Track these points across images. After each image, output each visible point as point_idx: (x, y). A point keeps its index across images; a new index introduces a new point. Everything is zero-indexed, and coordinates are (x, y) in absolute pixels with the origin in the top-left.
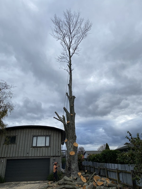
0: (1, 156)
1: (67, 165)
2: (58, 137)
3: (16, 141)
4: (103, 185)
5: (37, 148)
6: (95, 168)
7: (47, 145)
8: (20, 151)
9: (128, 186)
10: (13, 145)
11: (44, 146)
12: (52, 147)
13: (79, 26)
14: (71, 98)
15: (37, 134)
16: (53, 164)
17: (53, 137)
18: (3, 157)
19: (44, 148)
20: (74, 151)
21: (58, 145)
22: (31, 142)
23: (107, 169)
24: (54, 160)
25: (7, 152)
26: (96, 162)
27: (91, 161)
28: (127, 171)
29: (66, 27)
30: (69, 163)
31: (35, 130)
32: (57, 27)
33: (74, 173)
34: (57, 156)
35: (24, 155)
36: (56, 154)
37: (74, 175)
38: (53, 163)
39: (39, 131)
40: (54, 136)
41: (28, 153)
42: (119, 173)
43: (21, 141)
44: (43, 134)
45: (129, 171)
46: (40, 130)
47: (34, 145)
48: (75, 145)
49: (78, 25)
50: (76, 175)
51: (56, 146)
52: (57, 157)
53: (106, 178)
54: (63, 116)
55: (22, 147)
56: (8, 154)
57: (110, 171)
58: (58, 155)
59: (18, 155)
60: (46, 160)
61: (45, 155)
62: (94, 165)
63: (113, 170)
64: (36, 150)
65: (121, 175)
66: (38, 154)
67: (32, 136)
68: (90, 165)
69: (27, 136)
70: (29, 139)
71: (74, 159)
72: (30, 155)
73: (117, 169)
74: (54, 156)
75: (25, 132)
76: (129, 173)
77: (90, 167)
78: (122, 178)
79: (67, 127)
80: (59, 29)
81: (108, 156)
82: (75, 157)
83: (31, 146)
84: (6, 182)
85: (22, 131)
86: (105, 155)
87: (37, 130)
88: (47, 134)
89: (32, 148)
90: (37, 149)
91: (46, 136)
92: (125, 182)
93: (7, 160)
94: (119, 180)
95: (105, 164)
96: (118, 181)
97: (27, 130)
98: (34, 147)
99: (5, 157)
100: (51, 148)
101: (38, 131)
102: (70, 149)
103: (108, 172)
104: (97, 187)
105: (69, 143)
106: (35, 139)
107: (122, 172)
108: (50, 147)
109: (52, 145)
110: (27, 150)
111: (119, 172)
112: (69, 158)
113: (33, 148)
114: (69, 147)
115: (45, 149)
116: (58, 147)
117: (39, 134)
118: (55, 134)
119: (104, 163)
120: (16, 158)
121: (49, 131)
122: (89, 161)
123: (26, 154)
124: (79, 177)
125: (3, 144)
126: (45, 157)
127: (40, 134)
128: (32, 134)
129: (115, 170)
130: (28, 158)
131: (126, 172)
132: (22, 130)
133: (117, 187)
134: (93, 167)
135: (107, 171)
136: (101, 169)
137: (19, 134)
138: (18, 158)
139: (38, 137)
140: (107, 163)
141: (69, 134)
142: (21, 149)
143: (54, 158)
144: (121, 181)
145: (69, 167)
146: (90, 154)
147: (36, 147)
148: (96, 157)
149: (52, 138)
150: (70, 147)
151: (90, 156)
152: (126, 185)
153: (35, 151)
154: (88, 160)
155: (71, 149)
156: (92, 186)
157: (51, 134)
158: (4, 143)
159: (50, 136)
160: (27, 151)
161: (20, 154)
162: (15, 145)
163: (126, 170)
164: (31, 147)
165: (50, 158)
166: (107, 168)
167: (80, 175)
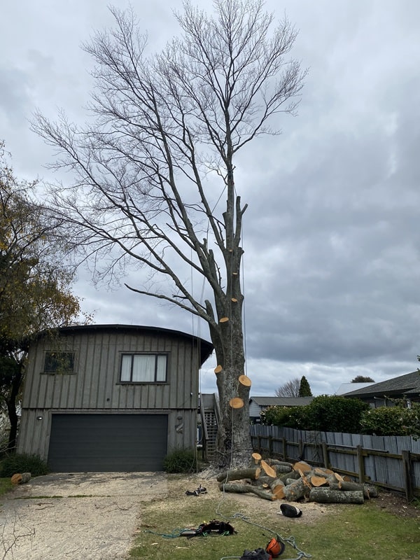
0: (37, 405)
1: (220, 435)
2: (190, 359)
3: (75, 367)
4: (326, 485)
5: (133, 387)
6: (286, 444)
7: (161, 377)
8: (87, 392)
9: (389, 490)
10: (67, 377)
11: (153, 380)
12: (173, 386)
13: (258, 38)
14: (234, 253)
15: (133, 349)
16: (177, 429)
17: (176, 359)
18: (42, 407)
19: (152, 388)
20: (240, 397)
21: (189, 380)
22: (116, 370)
23: (328, 446)
24: (180, 419)
25: (53, 393)
26: (291, 427)
27: (275, 425)
28: (390, 453)
29: (217, 39)
30: (227, 430)
31: (126, 339)
32: (191, 38)
33: (241, 454)
34: (188, 410)
35: (99, 405)
36: (184, 404)
37: (241, 460)
38: (176, 427)
39: (137, 341)
40: (178, 354)
41: (108, 400)
42: (364, 457)
43: (89, 367)
44: (149, 350)
45: (395, 453)
46: (141, 339)
47: (125, 377)
48: (243, 383)
49: (256, 36)
50: (246, 460)
51: (184, 381)
52: (186, 412)
53: (325, 469)
54: (207, 302)
55: (91, 384)
56: (54, 401)
57: (336, 452)
58: (191, 406)
59: (82, 404)
60: (159, 419)
61: (155, 406)
62: (284, 436)
63: (345, 450)
64: (131, 392)
65: (369, 463)
66: (136, 403)
67: (118, 354)
68: (270, 436)
69: (105, 351)
70: (111, 361)
71: (241, 419)
72: (115, 405)
73: (360, 448)
74: (178, 410)
75: (98, 342)
76: (394, 458)
77: (272, 441)
78: (372, 469)
79: (220, 333)
80: (196, 46)
81: (332, 413)
82: (244, 413)
83: (116, 382)
84: (53, 471)
85: (92, 340)
86: (321, 411)
87: (132, 338)
88: (161, 349)
89: (118, 386)
90: (134, 389)
91: (157, 355)
92: (382, 481)
93: (54, 416)
94: (365, 474)
95: (323, 433)
96: (360, 477)
97: (106, 338)
98: (125, 384)
99: (48, 409)
100: (170, 388)
101: (134, 340)
102: (231, 392)
103: (331, 454)
104: (313, 490)
105: (228, 376)
106: (127, 362)
107: (374, 455)
108: (169, 384)
109: (173, 380)
110: (105, 391)
111: (366, 455)
112: (227, 415)
113: (123, 385)
114: (227, 385)
115: (156, 390)
116: (191, 384)
117: (137, 349)
118: (182, 351)
119: (317, 432)
120: (78, 412)
121: (165, 342)
122: (269, 425)
123: (104, 401)
124: (257, 463)
125: (41, 374)
126: (155, 410)
127: (140, 349)
128: (119, 348)
129: (353, 449)
130: (108, 412)
131: (385, 456)
132: (91, 336)
133: (364, 492)
134: (281, 441)
135: (328, 452)
136: (305, 446)
137: (84, 347)
138: (82, 410)
139: (136, 358)
140: (328, 431)
141: (226, 352)
142: (89, 387)
143: (180, 414)
144: (370, 478)
145: (227, 440)
146: (270, 406)
147: (131, 383)
148: (292, 415)
149: (174, 360)
150: (230, 385)
151: (269, 412)
152: (384, 488)
153: (127, 395)
154: (264, 422)
155: (233, 392)
156: (300, 487)
157: (172, 349)
158: (43, 370)
159: (167, 355)
160: (105, 394)
161: (88, 402)
162: (73, 378)
163: (386, 451)
164: (117, 384)
165: (167, 415)
166: (328, 444)
167: (260, 460)
